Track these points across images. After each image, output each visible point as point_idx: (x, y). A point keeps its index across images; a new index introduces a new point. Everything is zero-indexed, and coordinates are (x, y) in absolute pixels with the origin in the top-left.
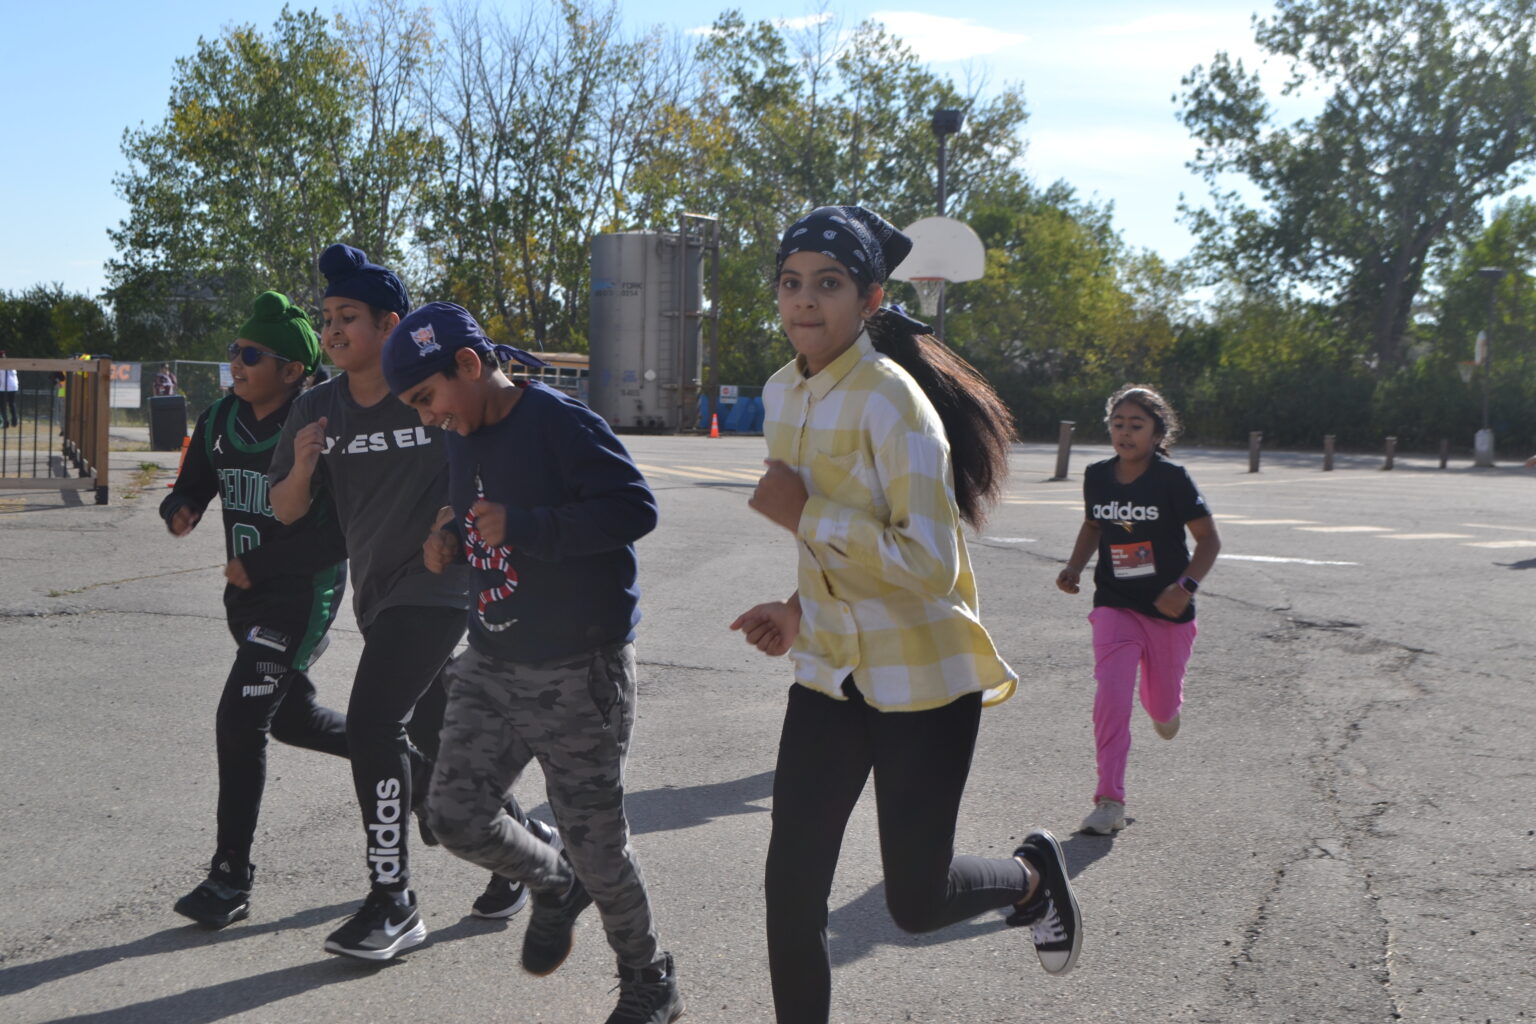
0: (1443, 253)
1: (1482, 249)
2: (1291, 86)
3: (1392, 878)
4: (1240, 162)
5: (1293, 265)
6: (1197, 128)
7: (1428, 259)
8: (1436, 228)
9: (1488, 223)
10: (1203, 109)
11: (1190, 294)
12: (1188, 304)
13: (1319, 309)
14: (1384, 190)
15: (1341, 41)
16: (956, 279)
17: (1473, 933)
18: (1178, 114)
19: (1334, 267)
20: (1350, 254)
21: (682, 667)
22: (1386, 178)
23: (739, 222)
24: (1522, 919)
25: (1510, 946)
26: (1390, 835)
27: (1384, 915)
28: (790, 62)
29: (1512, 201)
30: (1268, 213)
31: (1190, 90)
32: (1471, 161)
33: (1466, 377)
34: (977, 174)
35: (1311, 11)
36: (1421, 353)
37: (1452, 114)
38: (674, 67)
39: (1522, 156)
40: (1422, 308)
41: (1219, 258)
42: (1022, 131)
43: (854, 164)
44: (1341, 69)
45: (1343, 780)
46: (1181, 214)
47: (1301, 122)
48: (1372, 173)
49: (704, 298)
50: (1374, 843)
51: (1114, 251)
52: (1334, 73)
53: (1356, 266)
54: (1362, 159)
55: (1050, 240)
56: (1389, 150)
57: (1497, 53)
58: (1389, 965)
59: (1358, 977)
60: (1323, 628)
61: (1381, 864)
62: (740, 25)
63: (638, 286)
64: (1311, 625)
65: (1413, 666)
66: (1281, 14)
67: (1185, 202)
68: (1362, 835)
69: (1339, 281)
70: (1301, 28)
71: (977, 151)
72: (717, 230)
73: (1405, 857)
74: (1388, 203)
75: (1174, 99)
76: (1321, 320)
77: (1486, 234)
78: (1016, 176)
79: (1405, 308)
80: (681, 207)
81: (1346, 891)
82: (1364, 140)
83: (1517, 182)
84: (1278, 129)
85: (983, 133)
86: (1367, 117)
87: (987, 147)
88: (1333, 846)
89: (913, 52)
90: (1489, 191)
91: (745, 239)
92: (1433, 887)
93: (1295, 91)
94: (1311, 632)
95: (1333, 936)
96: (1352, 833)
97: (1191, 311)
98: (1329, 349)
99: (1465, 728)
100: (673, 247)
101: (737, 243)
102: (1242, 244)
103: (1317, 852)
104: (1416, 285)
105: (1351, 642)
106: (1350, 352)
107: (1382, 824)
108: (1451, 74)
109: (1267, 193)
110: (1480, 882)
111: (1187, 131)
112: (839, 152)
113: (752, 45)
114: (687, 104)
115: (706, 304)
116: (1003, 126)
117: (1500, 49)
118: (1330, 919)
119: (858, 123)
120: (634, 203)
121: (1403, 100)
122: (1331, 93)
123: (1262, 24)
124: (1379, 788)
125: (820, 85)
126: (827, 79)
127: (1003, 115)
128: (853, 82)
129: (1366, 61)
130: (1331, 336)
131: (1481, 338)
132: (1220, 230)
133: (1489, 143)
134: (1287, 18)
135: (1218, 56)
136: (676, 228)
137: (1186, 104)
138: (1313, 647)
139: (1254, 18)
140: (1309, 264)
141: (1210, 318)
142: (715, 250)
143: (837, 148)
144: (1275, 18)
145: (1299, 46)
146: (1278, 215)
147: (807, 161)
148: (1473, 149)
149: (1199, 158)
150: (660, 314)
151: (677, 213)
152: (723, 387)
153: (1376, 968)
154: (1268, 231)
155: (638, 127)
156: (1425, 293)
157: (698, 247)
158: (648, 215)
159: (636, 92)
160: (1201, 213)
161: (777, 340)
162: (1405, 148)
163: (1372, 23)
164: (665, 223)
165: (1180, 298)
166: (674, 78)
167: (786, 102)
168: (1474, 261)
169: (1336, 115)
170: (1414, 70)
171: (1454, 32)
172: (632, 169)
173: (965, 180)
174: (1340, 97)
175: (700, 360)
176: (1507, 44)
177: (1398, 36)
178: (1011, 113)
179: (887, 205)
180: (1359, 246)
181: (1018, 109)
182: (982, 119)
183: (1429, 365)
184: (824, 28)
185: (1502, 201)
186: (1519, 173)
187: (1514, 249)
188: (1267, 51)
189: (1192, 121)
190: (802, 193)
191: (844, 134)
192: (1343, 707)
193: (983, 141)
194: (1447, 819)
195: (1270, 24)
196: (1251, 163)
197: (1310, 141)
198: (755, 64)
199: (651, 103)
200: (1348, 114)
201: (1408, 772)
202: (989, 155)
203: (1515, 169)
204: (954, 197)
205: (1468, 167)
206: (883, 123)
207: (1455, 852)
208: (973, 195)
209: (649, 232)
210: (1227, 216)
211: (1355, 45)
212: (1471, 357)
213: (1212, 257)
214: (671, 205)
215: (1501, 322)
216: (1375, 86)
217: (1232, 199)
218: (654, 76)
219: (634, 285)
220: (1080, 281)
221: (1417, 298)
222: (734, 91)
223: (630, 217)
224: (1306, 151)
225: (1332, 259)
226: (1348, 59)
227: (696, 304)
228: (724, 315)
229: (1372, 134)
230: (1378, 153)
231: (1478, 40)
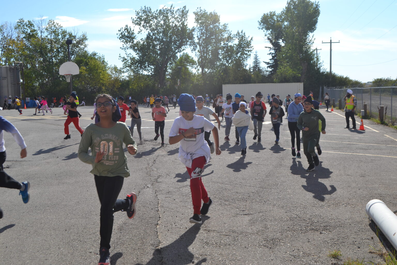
0: (170, 64)
1: (178, 63)
2: (139, 32)
3: (160, 190)
4: (131, 47)
5: (142, 67)
6: (122, 40)
7: (168, 65)
8: (169, 59)
9: (179, 58)
10: (123, 37)
11: (123, 74)
12: (122, 76)
13: (148, 76)
14: (159, 52)
15: (149, 23)
16: (74, 74)
17: (175, 200)
18: (118, 37)
19: (150, 68)
20: (153, 65)
21: (19, 161)
22: (159, 50)
23: (27, 63)
24: (183, 196)
25: (181, 201)
26: (160, 182)
27: (158, 198)
28: (36, 29)
29: (183, 53)
30: (137, 57)
31: (120, 33)
32: (175, 46)
33: (177, 88)
34: (78, 51)
35: (143, 17)
36: (168, 84)
37: (171, 37)
38: (11, 31)
39: (184, 45)
40: (168, 75)
41: (128, 67)
42: (86, 42)
43: (51, 50)
44: (149, 28)
45: (152, 172)
46: (120, 58)
47: (142, 39)
48: (156, 49)
49: (21, 79)
50: (157, 184)
51: (106, 66)
52: (148, 29)
53: (154, 67)
54: (154, 46)
55: (94, 64)
56: (160, 44)
57: (178, 25)
58: (159, 208)
59: (153, 211)
60: (149, 141)
61: (158, 188)
62: (23, 21)
63: (6, 78)
64: (147, 141)
65: (166, 147)
66: (137, 17)
67: (120, 55)
68: (155, 182)
69: (151, 70)
70: (141, 20)
71: (78, 47)
72: (23, 65)
73: (163, 186)
74: (160, 54)
75: (117, 34)
76: (149, 78)
77: (179, 60)
78: (86, 51)
79: (164, 75)
80: (15, 60)
81: (151, 194)
82: (154, 42)
83: (183, 50)
84: (138, 41)
85: (79, 43)
86: (155, 38)
87: (79, 46)
88: (149, 186)
89: (61, 26)
90: (179, 52)
91: (29, 66)
92: (168, 191)
93: (140, 33)
94: (147, 142)
95: (149, 203)
96: (153, 182)
97: (123, 78)
98: (151, 84)
99: (175, 159)
100: (13, 69)
101: (27, 67)
102: (132, 64)
103: (146, 187)
104: (166, 70)
105: (155, 143)
106: (155, 84)
107: (159, 180)
108: (170, 29)
109: (136, 53)
110: (176, 189)
111: (120, 41)
112: (48, 47)
113: (27, 26)
114: (14, 38)
115: (21, 81)
116: (83, 41)
117: (179, 24)
118: (148, 200)
119: (51, 41)
120: (4, 60)
121: (161, 34)
122: (147, 33)
123: (133, 19)
124: (159, 173)
125: (42, 34)
126: (44, 32)
127: (83, 39)
128: (49, 33)
129: (153, 27)
130: (151, 81)
131: (179, 80)
132: (128, 61)
133: (178, 42)
134: (138, 18)
135: (126, 26)
136: (14, 65)
137: (119, 35)
138: (147, 145)
139: (132, 18)
140: (145, 67)
141: (127, 79)
142: (23, 69)
143: (47, 46)
144: (136, 18)
145: (141, 24)
146: (138, 58)
147: (41, 49)
148: (175, 43)
149: (123, 47)
150: (11, 83)
151: (14, 61)
152: (26, 98)
153: (156, 209)
154: (137, 61)
155: (4, 43)
156: (168, 72)
157: (19, 69)
158: (7, 62)
159: (2, 36)
160: (124, 58)
161: (38, 87)
162: (162, 44)
163: (155, 19)
164: (11, 64)
165: (121, 75)
166: (11, 33)
167: (35, 38)
168: (177, 65)
169: (148, 37)
170: (163, 29)
171: (170, 21)
172: (3, 52)
173: (75, 53)
174: (149, 34)
175: (21, 93)
176: (180, 23)
177: (160, 22)
178: (84, 39)
179: (59, 58)
180: (155, 63)
181: (86, 38)
182: (78, 40)
183: (170, 86)
184: (42, 22)
185: (182, 53)
186: (184, 48)
187: (184, 62)
188: (134, 25)
189: (121, 39)
190: (40, 56)
191: (49, 43)
192: (152, 157)
193: (78, 44)
194: (171, 178)
195: (135, 19)
196: (133, 47)
197: (144, 43)
198: (28, 30)
199: (6, 38)
200: (151, 37)
201: (164, 169)
202: (80, 47)
203: (183, 47)
204: (74, 56)
205: (174, 47)
206: (57, 41)
207: (172, 184)
208: (77, 55)
209: (8, 66)
210: (129, 58)
211: (151, 23)
212: (178, 84)
213: (127, 66)
214: (12, 60)
215: (183, 77)
216: (156, 32)
217: (130, 55)
218: (6, 32)
219: (5, 78)
220: (100, 72)
221: (166, 73)
222: (24, 35)
223: (3, 63)
224: (143, 44)
225: (150, 66)
226: (150, 26)
227: (19, 81)
228: (26, 83)
229: (156, 41)
230: (157, 45)
231: (175, 22)
